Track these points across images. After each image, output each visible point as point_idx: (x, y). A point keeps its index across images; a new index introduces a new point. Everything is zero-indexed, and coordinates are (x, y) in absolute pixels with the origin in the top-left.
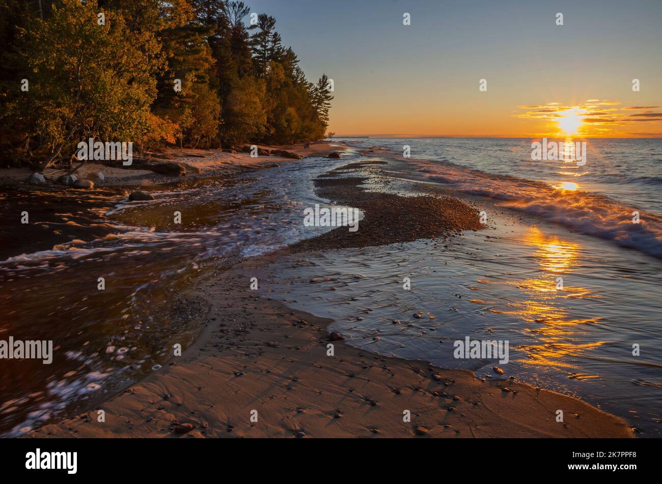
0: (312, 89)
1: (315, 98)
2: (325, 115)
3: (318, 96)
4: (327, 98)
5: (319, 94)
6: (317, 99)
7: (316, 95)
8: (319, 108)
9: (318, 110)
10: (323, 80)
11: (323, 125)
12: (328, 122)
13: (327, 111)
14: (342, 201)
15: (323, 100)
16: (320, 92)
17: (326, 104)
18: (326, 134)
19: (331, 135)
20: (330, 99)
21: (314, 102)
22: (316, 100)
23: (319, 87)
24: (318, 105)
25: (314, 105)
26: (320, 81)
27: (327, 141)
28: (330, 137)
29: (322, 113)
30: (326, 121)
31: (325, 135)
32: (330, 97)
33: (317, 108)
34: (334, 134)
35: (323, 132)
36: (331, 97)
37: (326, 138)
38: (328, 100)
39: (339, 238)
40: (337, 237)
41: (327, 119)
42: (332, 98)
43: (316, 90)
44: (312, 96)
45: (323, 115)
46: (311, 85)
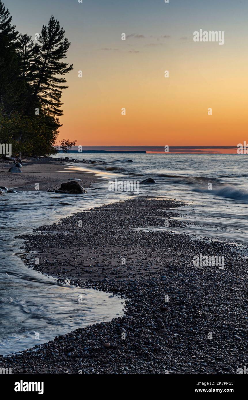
0: (27, 48)
1: (34, 68)
2: (55, 104)
3: (41, 63)
4: (59, 67)
5: (42, 59)
6: (38, 69)
7: (36, 60)
8: (41, 89)
9: (41, 94)
10: (50, 31)
11: (49, 125)
12: (61, 119)
13: (59, 96)
14: (84, 280)
15: (51, 73)
16: (44, 56)
17: (56, 80)
18: (57, 143)
19: (67, 147)
20: (65, 71)
21: (31, 77)
22: (36, 72)
23: (41, 45)
24: (40, 82)
25: (31, 83)
26: (44, 33)
27: (59, 159)
28: (65, 151)
29: (48, 98)
30: (56, 117)
31: (54, 145)
32: (64, 65)
33: (37, 88)
34: (73, 144)
35: (51, 138)
36: (68, 67)
37: (55, 152)
38: (62, 73)
39: (70, 354)
40: (67, 351)
41: (60, 113)
42: (70, 69)
43: (36, 49)
44: (28, 63)
45: (49, 103)
46: (26, 39)
